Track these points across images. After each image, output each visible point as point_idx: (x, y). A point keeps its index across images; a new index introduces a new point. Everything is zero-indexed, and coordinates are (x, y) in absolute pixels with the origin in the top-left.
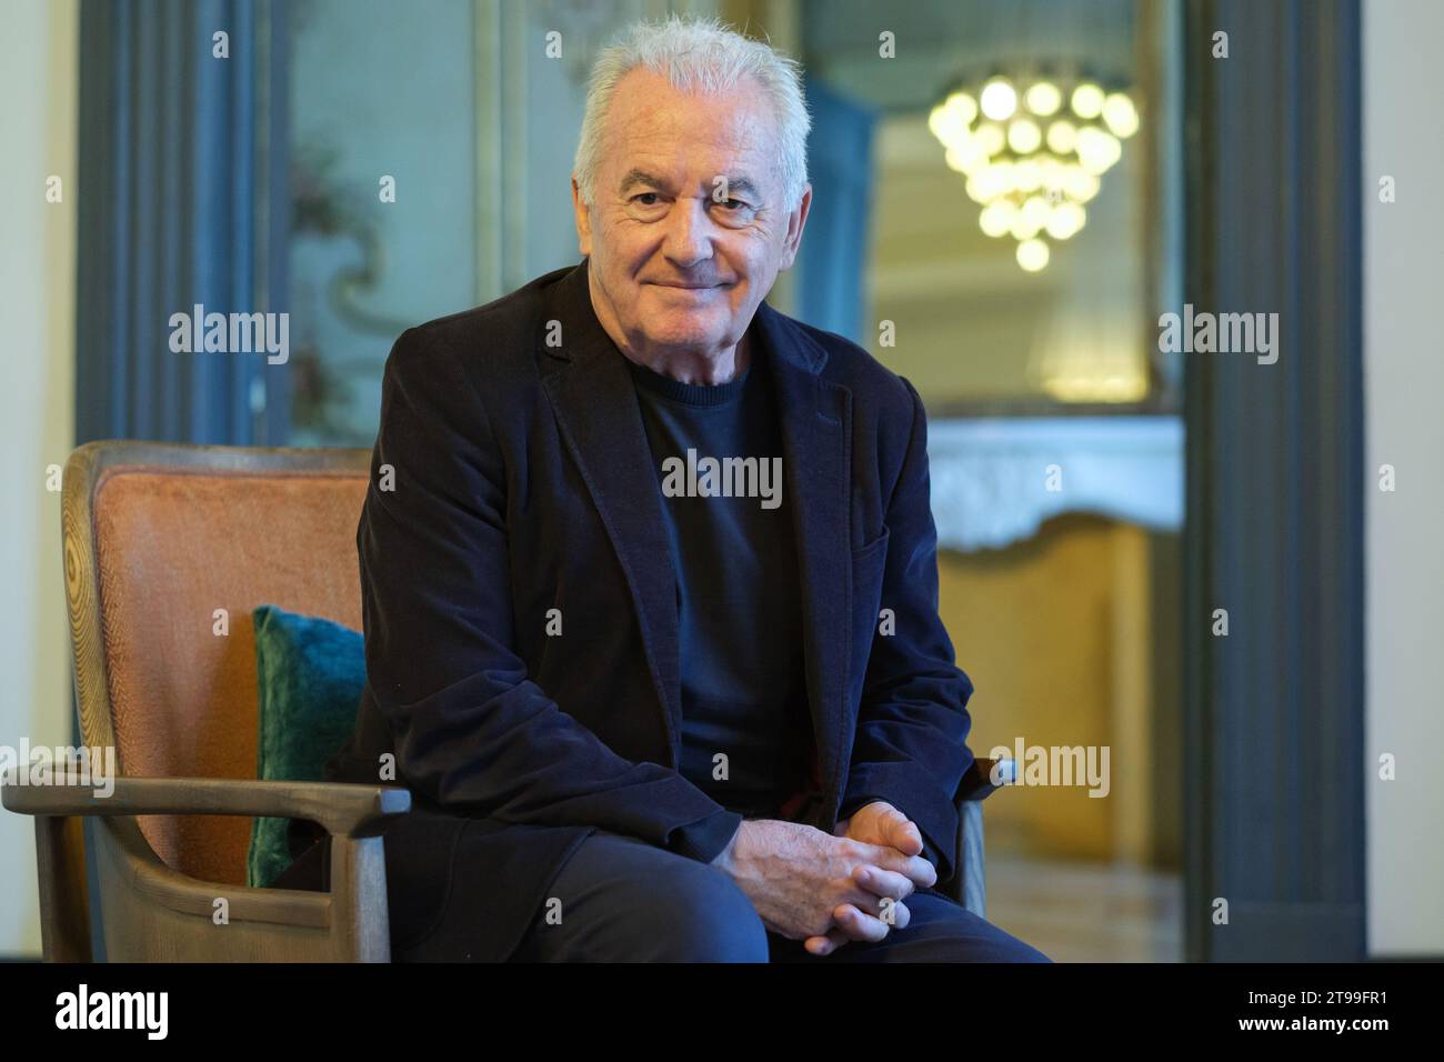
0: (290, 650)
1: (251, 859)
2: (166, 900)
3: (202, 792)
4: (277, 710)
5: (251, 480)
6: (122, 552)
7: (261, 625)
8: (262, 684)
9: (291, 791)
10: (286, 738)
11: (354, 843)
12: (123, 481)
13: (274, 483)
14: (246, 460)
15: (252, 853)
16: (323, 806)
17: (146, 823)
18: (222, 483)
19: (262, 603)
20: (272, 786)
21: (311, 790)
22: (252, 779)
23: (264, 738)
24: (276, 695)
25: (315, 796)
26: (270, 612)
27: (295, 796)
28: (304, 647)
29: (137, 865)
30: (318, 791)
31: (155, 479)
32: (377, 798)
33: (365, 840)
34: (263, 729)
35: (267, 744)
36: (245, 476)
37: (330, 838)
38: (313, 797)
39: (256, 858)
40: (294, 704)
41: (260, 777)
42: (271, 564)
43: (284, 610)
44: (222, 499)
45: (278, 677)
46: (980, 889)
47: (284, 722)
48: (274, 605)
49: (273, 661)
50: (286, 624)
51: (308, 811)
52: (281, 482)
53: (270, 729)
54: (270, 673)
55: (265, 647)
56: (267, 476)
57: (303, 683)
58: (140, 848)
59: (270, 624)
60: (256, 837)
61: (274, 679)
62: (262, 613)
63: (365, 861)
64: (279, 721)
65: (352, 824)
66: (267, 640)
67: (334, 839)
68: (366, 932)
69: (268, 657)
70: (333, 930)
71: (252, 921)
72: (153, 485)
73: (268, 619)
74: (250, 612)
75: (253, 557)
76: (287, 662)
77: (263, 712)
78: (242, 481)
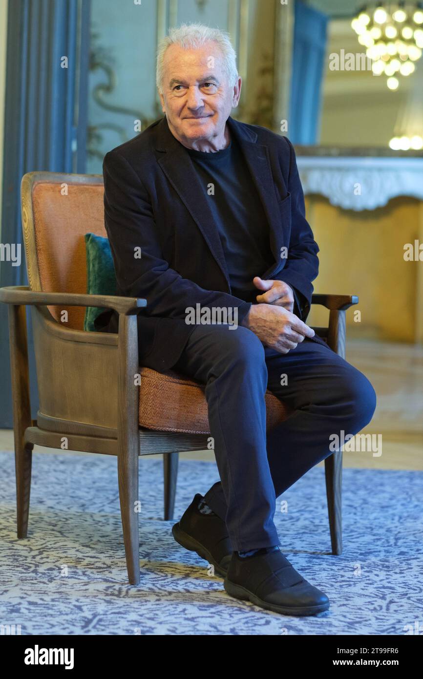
0: (99, 249)
1: (85, 324)
2: (59, 336)
3: (73, 298)
4: (94, 271)
5: (85, 186)
6: (42, 212)
7: (88, 240)
8: (88, 261)
9: (105, 299)
10: (98, 281)
11: (127, 317)
12: (41, 186)
13: (94, 188)
14: (84, 179)
15: (86, 322)
16: (117, 304)
17: (51, 308)
18: (75, 187)
19: (89, 232)
20: (94, 297)
21: (112, 298)
22: (85, 293)
23: (89, 281)
24: (94, 266)
25: (113, 301)
26: (91, 235)
27: (107, 300)
28: (104, 249)
29: (48, 323)
30: (115, 299)
31: (52, 186)
32: (136, 302)
33: (131, 316)
34: (89, 278)
35: (91, 283)
36: (83, 185)
37: (119, 315)
38: (112, 301)
39: (87, 323)
40: (100, 269)
41: (88, 293)
42: (93, 217)
43: (97, 235)
44: (75, 193)
45: (94, 259)
46: (343, 341)
47: (97, 276)
48: (92, 234)
49: (92, 253)
50: (97, 240)
51: (111, 305)
52: (97, 187)
53: (92, 278)
54: (91, 257)
55: (89, 248)
56: (91, 185)
57: (104, 262)
58: (48, 316)
59: (91, 240)
60: (87, 316)
61: (93, 260)
62: (88, 236)
63: (131, 323)
64: (95, 275)
65: (127, 309)
66: (90, 246)
67: (120, 317)
68: (130, 347)
69: (91, 252)
70: (119, 346)
71: (89, 343)
72: (52, 188)
73: (90, 238)
74: (85, 234)
75: (86, 215)
76: (98, 254)
77: (89, 272)
78: (82, 187)
